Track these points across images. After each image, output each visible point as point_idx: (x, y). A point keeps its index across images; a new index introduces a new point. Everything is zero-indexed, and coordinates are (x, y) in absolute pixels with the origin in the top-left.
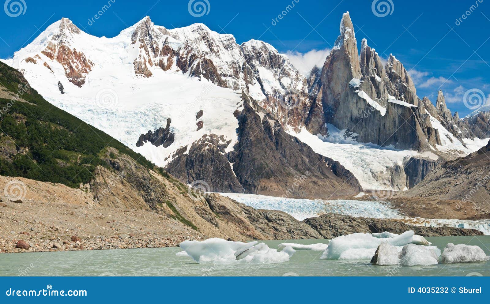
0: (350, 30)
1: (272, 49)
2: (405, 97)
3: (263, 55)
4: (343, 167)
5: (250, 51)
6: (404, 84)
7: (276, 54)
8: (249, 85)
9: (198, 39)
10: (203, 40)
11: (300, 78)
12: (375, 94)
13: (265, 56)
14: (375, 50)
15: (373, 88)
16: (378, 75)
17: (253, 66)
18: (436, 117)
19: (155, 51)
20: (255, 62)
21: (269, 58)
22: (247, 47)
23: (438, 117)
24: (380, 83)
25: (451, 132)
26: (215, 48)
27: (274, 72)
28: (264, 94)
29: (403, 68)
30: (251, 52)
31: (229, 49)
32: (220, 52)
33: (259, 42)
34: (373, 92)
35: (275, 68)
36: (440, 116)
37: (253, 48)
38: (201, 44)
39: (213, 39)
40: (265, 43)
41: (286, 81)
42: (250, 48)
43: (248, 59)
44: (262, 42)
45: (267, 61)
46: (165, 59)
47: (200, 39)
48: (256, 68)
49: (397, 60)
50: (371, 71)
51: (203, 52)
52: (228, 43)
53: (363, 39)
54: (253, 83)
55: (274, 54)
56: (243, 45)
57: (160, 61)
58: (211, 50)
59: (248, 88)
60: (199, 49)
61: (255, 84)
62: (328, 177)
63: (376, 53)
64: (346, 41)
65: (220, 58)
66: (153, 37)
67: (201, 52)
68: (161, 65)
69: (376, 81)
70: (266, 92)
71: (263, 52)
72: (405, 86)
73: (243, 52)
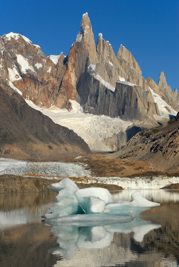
0: (88, 27)
1: (28, 40)
2: (133, 78)
4: (76, 135)
5: (9, 41)
6: (132, 68)
7: (31, 44)
12: (107, 77)
13: (22, 46)
14: (108, 42)
15: (106, 72)
16: (111, 61)
18: (158, 93)
20: (14, 50)
21: (25, 48)
22: (7, 38)
23: (160, 93)
24: (112, 67)
25: (170, 105)
27: (29, 59)
29: (131, 55)
30: (11, 42)
33: (17, 34)
34: (106, 75)
35: (30, 56)
36: (161, 92)
37: (12, 39)
40: (22, 36)
42: (10, 39)
43: (7, 47)
44: (19, 35)
45: (24, 50)
48: (15, 55)
49: (126, 49)
50: (105, 58)
53: (99, 34)
55: (29, 44)
56: (4, 37)
62: (63, 142)
63: (110, 44)
64: (85, 35)
69: (109, 66)
72: (132, 69)
73: (4, 42)
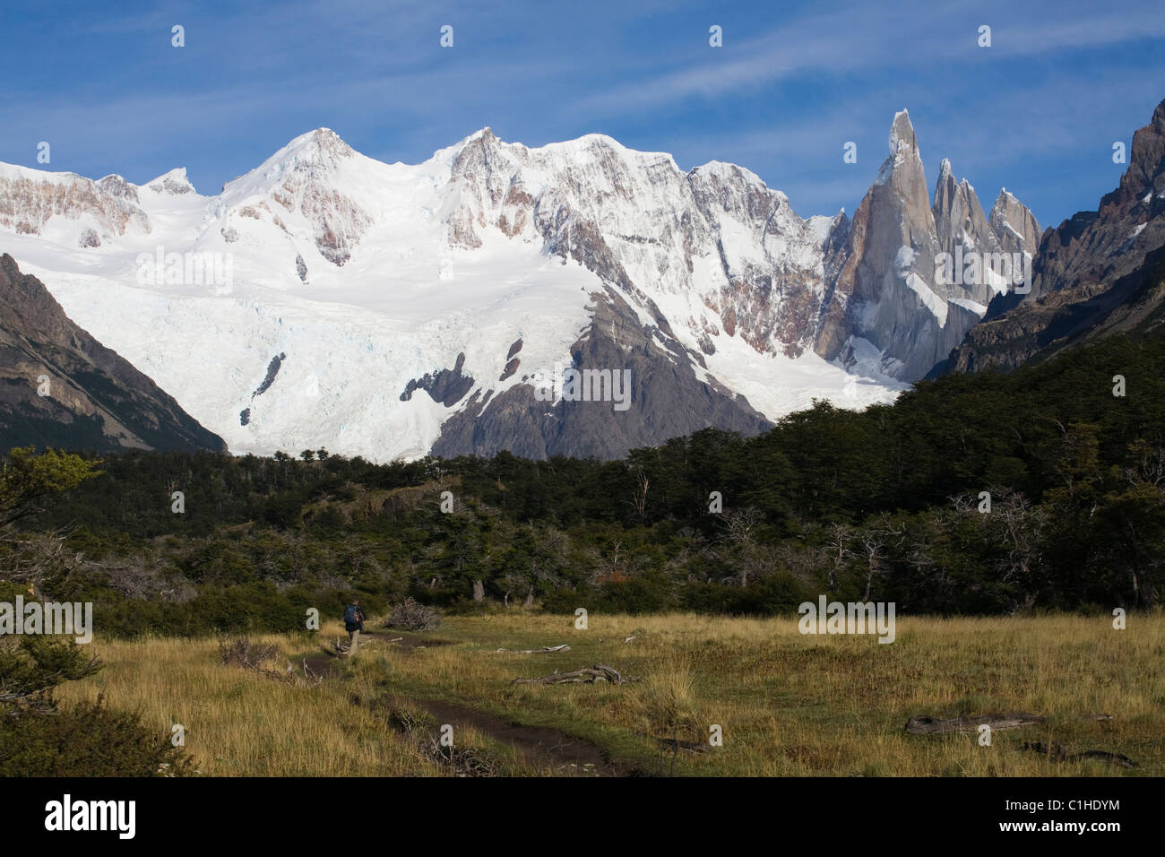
1: (753, 179)
3: (732, 193)
5: (705, 184)
7: (761, 190)
8: (694, 259)
9: (592, 165)
10: (601, 167)
11: (808, 240)
13: (737, 195)
16: (972, 233)
17: (709, 215)
19: (493, 196)
20: (716, 208)
21: (746, 198)
22: (701, 177)
26: (625, 184)
27: (753, 228)
28: (727, 273)
30: (709, 187)
31: (658, 183)
32: (635, 192)
33: (727, 166)
35: (758, 219)
37: (714, 177)
38: (596, 178)
39: (624, 165)
40: (739, 168)
41: (776, 246)
42: (707, 178)
43: (701, 200)
44: (734, 168)
45: (742, 206)
46: (511, 212)
47: (595, 166)
48: (716, 220)
50: (955, 226)
51: (599, 192)
52: (658, 170)
54: (704, 253)
55: (757, 190)
56: (692, 173)
57: (501, 216)
58: (618, 188)
59: (690, 263)
60: (593, 186)
61: (708, 254)
64: (898, 168)
65: (635, 204)
66: (493, 168)
67: (595, 192)
68: (503, 223)
69: (965, 247)
70: (730, 271)
71: (733, 188)
73: (692, 186)
